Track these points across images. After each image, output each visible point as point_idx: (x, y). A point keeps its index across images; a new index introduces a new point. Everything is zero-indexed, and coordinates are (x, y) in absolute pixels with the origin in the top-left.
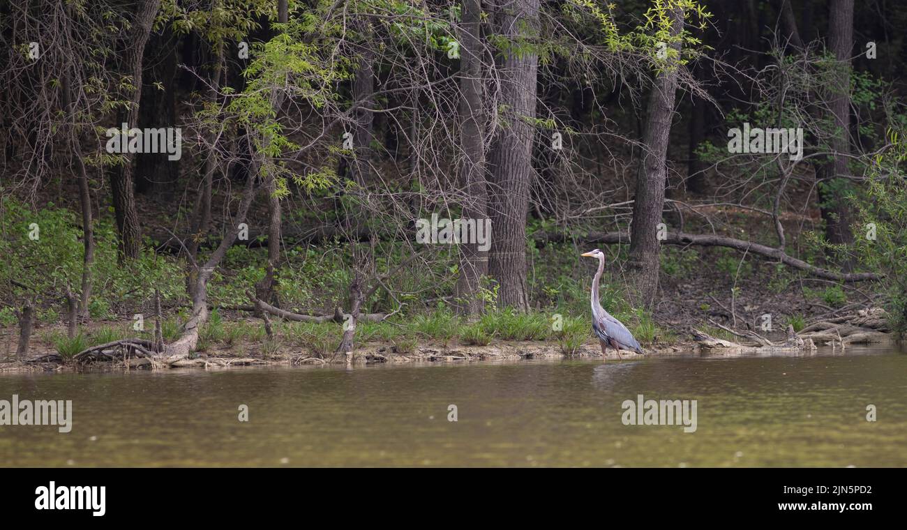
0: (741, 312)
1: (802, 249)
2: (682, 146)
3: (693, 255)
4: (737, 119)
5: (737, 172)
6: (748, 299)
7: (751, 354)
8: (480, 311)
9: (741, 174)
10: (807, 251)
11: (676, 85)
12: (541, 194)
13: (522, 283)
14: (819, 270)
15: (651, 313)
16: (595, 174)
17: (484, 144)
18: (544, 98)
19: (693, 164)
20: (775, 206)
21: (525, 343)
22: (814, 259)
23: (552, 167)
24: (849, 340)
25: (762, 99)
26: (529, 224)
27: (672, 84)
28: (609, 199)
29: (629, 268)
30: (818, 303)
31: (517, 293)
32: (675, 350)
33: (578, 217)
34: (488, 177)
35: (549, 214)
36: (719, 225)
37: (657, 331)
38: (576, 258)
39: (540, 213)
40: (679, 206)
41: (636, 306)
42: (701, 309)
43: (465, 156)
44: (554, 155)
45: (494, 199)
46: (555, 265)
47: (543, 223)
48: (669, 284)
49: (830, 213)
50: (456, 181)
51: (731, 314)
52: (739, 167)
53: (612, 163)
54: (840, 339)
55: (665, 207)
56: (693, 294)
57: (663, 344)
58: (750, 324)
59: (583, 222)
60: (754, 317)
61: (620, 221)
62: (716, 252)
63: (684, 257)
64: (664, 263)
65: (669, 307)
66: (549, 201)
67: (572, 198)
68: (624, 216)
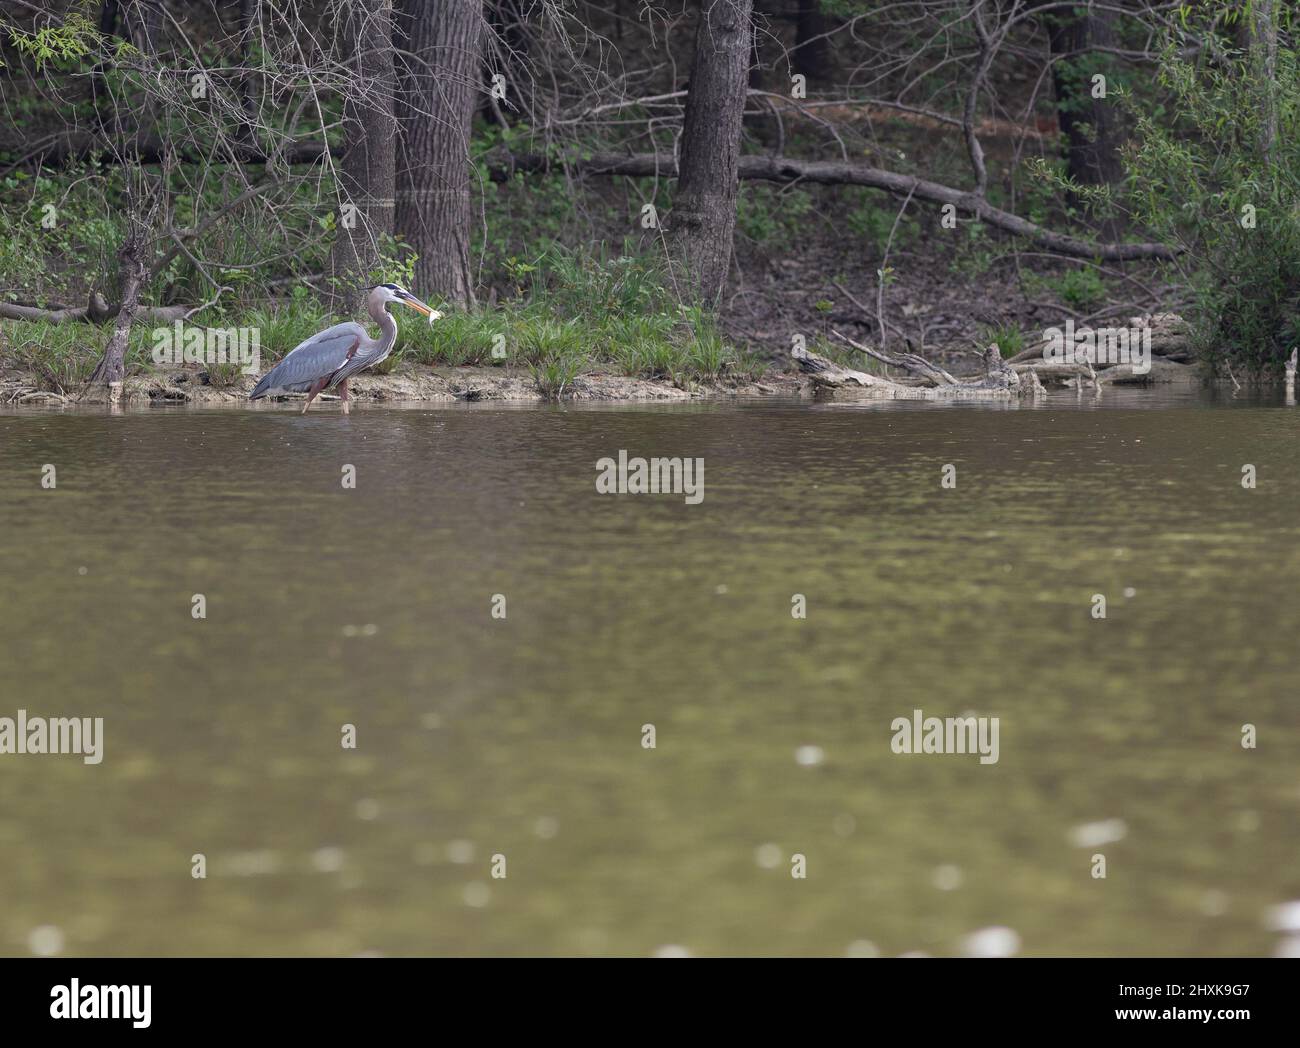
0: (896, 318)
1: (1020, 194)
3: (802, 202)
5: (893, 38)
6: (909, 292)
7: (915, 401)
9: (902, 42)
10: (1029, 197)
13: (460, 251)
14: (1053, 236)
15: (716, 316)
16: (610, 37)
19: (806, 20)
20: (967, 107)
21: (465, 370)
22: (1042, 216)
23: (524, 22)
24: (1110, 378)
26: (477, 134)
28: (637, 87)
29: (676, 224)
30: (1049, 303)
31: (450, 270)
32: (763, 391)
33: (574, 122)
34: (397, 41)
35: (516, 116)
36: (858, 142)
37: (727, 353)
38: (570, 204)
39: (499, 113)
40: (774, 102)
41: (687, 302)
42: (816, 309)
45: (408, 84)
46: (526, 217)
47: (507, 133)
48: (753, 260)
49: (1077, 123)
50: (334, 46)
51: (876, 321)
52: (899, 28)
53: (645, 15)
54: (1093, 373)
55: (749, 106)
56: (801, 280)
57: (739, 378)
58: (913, 340)
59: (584, 133)
60: (922, 326)
61: (658, 132)
62: (848, 197)
63: (784, 205)
64: (744, 217)
65: (753, 304)
66: (517, 89)
67: (564, 85)
68: (666, 122)
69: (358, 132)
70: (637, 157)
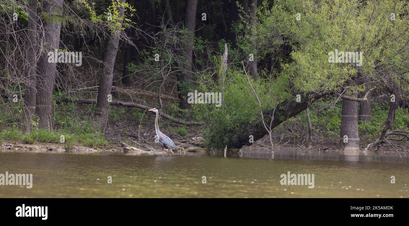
0: (142, 136)
1: (169, 110)
2: (121, 64)
3: (123, 111)
4: (145, 54)
5: (143, 76)
6: (145, 130)
7: (146, 154)
8: (31, 129)
9: (145, 77)
10: (171, 111)
11: (119, 38)
12: (60, 81)
13: (49, 119)
14: (176, 120)
15: (104, 134)
16: (83, 74)
17: (36, 59)
18: (63, 40)
19: (125, 72)
20: (159, 92)
21: (49, 144)
22: (174, 115)
23: (65, 70)
24: (187, 150)
25: (156, 46)
26: (54, 94)
27: (118, 38)
28: (89, 85)
29: (96, 114)
30: (175, 134)
31: (47, 122)
32: (113, 151)
33: (75, 92)
34: (37, 73)
35: (62, 90)
36: (135, 98)
37: (106, 142)
38: (73, 109)
39: (59, 89)
40: (118, 89)
41: (98, 131)
42: (125, 133)
43: (28, 63)
44: (66, 65)
45: (39, 82)
46: (64, 112)
47: (60, 94)
48: (112, 122)
49: (182, 96)
50: (24, 73)
51: (138, 136)
52: (145, 74)
53: (91, 70)
54: (184, 149)
55: (112, 90)
56: (122, 127)
57: (108, 148)
58: (146, 141)
59: (77, 94)
60: (148, 138)
61: (93, 95)
62: (133, 110)
63: (119, 111)
64: (110, 113)
65: (112, 132)
66: (63, 84)
67: (73, 84)
68: (94, 92)
69: (28, 92)
70: (88, 100)
